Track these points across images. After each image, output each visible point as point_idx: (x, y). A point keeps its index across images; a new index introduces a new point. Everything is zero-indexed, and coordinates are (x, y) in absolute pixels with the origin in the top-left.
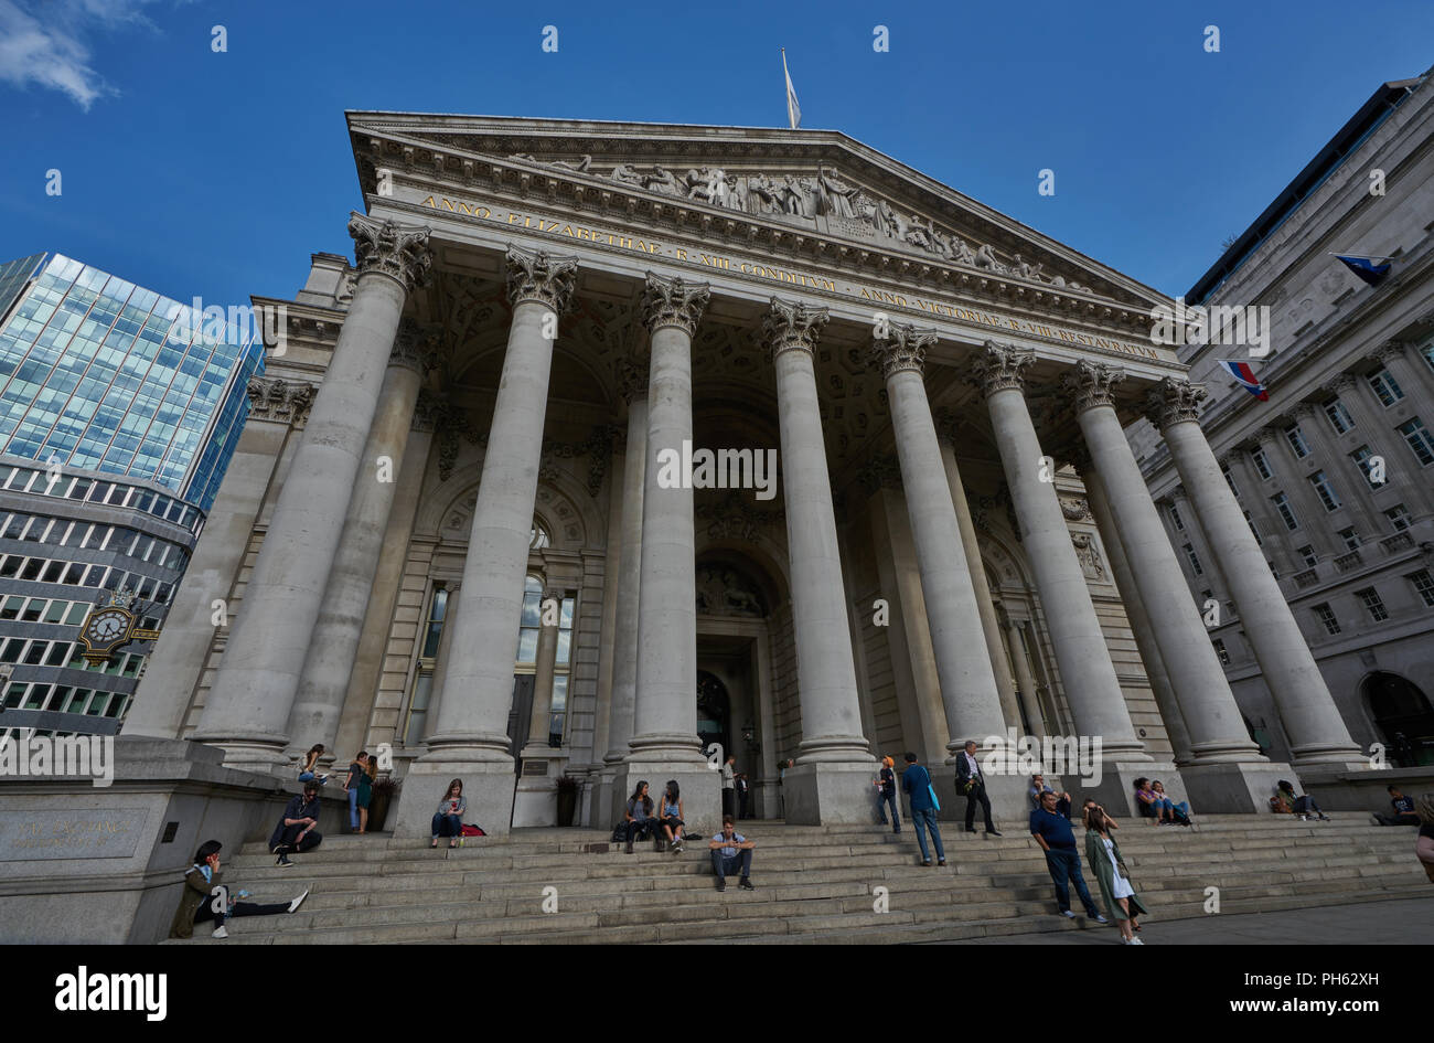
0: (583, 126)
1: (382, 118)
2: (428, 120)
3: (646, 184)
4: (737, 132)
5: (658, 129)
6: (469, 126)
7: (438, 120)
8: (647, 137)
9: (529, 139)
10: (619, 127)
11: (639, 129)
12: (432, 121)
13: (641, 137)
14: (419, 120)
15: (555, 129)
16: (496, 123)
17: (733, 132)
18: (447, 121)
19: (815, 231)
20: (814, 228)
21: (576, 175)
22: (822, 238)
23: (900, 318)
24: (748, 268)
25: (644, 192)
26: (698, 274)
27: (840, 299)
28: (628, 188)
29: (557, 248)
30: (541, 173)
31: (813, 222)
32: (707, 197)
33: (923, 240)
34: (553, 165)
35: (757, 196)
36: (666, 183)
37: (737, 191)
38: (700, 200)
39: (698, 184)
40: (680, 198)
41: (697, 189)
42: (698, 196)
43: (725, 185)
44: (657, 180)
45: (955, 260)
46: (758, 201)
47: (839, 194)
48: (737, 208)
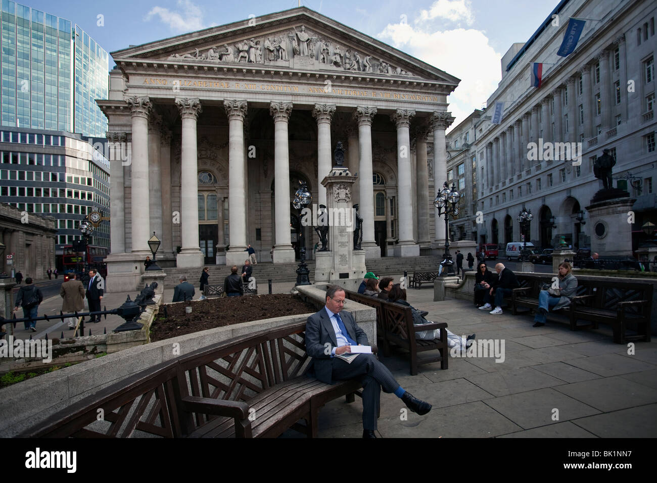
1: (122, 52)
3: (220, 58)
5: (223, 28)
7: (141, 48)
9: (175, 46)
12: (139, 48)
13: (217, 33)
14: (134, 49)
16: (161, 43)
18: (144, 47)
19: (288, 68)
20: (288, 66)
21: (194, 61)
22: (291, 71)
23: (324, 100)
24: (263, 87)
25: (219, 64)
26: (244, 94)
27: (299, 95)
28: (214, 63)
29: (192, 93)
30: (181, 64)
31: (288, 62)
32: (246, 57)
33: (338, 59)
34: (185, 57)
35: (267, 50)
36: (229, 54)
37: (259, 49)
38: (243, 59)
39: (242, 51)
40: (234, 63)
41: (241, 54)
42: (242, 57)
43: (253, 49)
44: (225, 54)
45: (349, 69)
46: (267, 53)
47: (303, 42)
48: (259, 59)
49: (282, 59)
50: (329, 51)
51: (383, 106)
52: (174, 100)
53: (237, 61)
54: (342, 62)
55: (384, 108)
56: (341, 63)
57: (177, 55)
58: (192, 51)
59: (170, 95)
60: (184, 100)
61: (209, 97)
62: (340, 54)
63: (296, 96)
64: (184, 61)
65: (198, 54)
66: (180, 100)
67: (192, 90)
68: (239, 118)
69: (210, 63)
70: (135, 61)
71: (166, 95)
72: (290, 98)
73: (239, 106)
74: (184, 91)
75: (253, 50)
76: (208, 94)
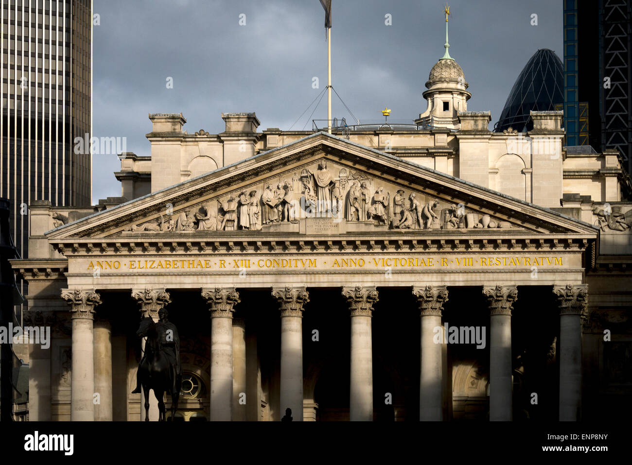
0: (157, 196)
1: (60, 231)
2: (80, 224)
3: (196, 225)
4: (249, 162)
5: (199, 180)
6: (99, 220)
7: (85, 222)
8: (194, 188)
10: (177, 189)
11: (189, 185)
13: (191, 190)
14: (76, 225)
15: (142, 204)
16: (112, 212)
17: (247, 163)
18: (89, 221)
19: (297, 234)
20: (297, 231)
21: (157, 235)
22: (301, 239)
23: (357, 278)
24: (262, 263)
25: (194, 236)
26: (231, 276)
27: (318, 274)
28: (185, 236)
29: (156, 279)
30: (139, 241)
31: (298, 225)
32: (234, 221)
33: (380, 210)
34: (146, 230)
35: (267, 206)
36: (208, 219)
37: (255, 204)
38: (230, 224)
39: (228, 212)
40: (216, 233)
41: (227, 216)
42: (228, 221)
43: (246, 206)
44: (202, 220)
45: (397, 227)
46: (267, 210)
47: (322, 187)
48: (254, 220)
49: (288, 220)
50: (366, 197)
51: (460, 281)
52: (130, 291)
53: (221, 228)
54: (388, 214)
55: (461, 284)
56: (385, 217)
57: (134, 227)
58: (156, 216)
59: (124, 284)
60: (143, 291)
61: (180, 283)
62: (382, 203)
63: (313, 276)
64: (143, 236)
65: (163, 221)
66: (137, 291)
67: (156, 275)
68: (225, 314)
69: (181, 236)
70: (76, 241)
71: (119, 284)
72: (304, 278)
73: (224, 297)
74: (144, 277)
75: (244, 209)
76: (179, 279)
